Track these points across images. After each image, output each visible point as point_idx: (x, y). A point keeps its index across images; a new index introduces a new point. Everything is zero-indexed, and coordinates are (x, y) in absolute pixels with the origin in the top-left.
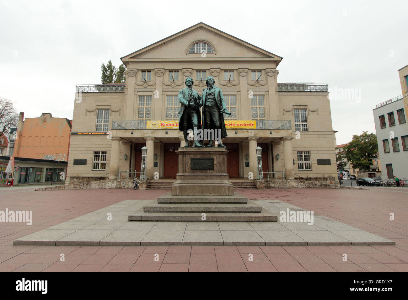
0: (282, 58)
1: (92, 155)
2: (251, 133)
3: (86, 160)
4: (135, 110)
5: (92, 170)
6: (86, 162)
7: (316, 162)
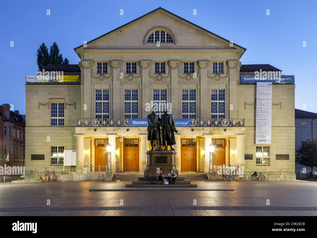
0: (245, 50)
1: (49, 150)
2: (206, 130)
3: (43, 155)
4: (92, 104)
5: (51, 165)
6: (44, 157)
7: (275, 157)
